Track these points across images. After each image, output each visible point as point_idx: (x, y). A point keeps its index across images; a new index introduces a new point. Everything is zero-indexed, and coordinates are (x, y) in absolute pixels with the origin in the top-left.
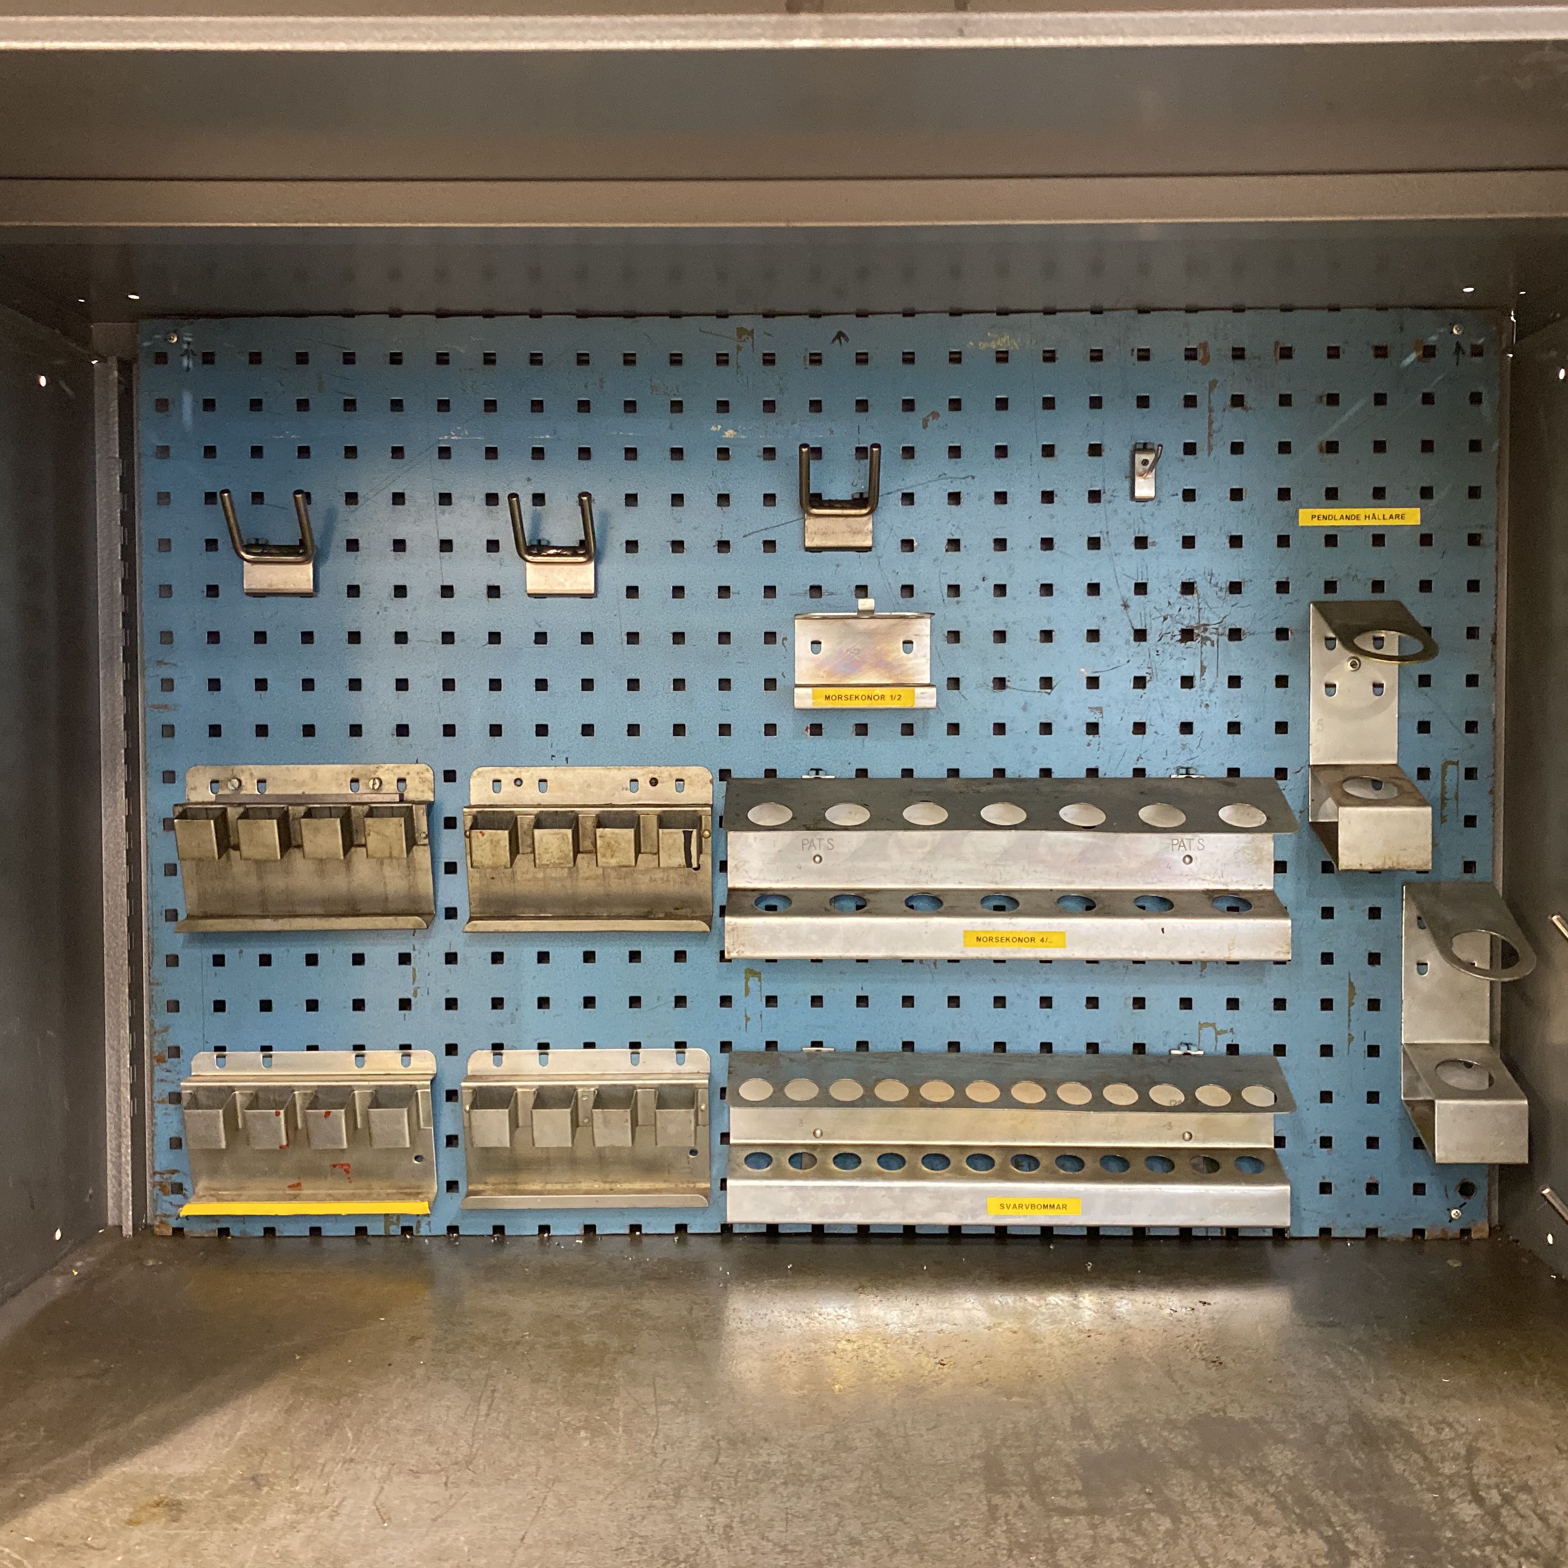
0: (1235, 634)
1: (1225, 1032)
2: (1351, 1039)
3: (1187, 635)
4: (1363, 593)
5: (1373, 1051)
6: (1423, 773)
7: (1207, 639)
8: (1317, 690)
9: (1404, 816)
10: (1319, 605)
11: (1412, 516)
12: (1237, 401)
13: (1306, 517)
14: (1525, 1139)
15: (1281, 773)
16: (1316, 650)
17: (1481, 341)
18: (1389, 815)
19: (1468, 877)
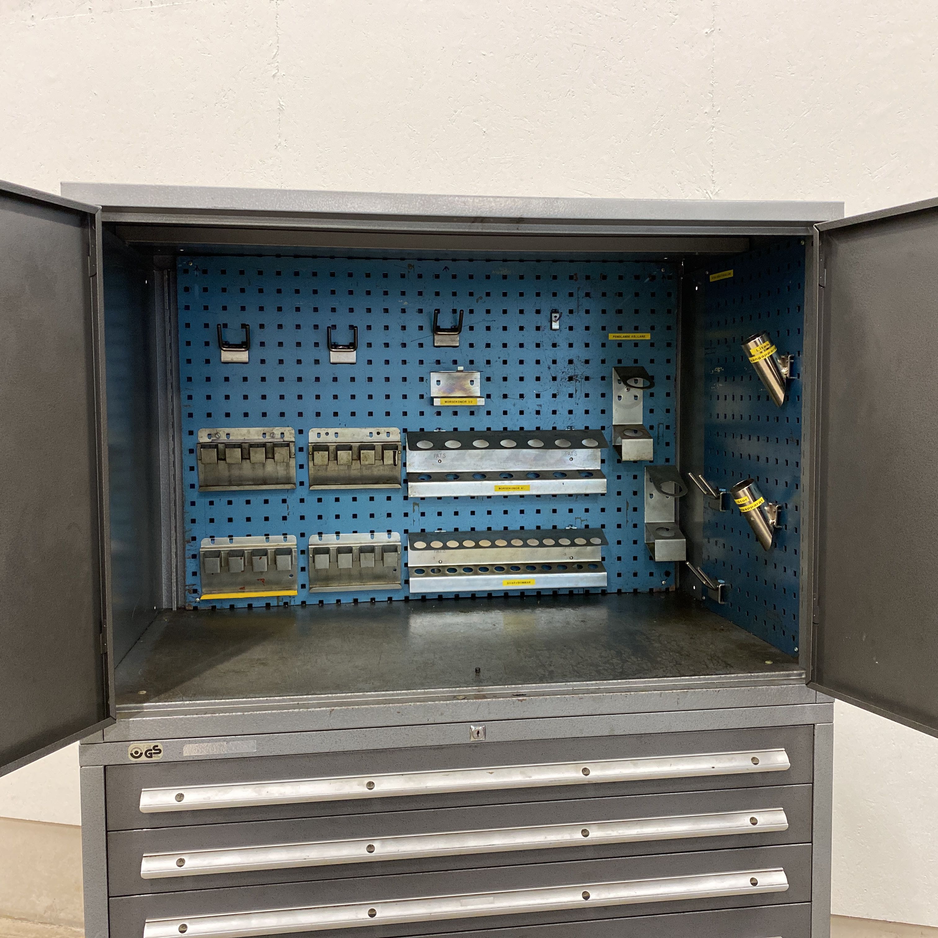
0: (587, 379)
1: (584, 520)
2: (627, 521)
3: (571, 379)
4: (632, 364)
5: (635, 526)
6: (652, 427)
7: (578, 380)
8: (615, 398)
9: (644, 442)
10: (616, 368)
11: (648, 336)
12: (587, 295)
13: (611, 337)
14: (685, 552)
15: (603, 428)
16: (615, 384)
17: (671, 274)
18: (639, 442)
19: (667, 464)
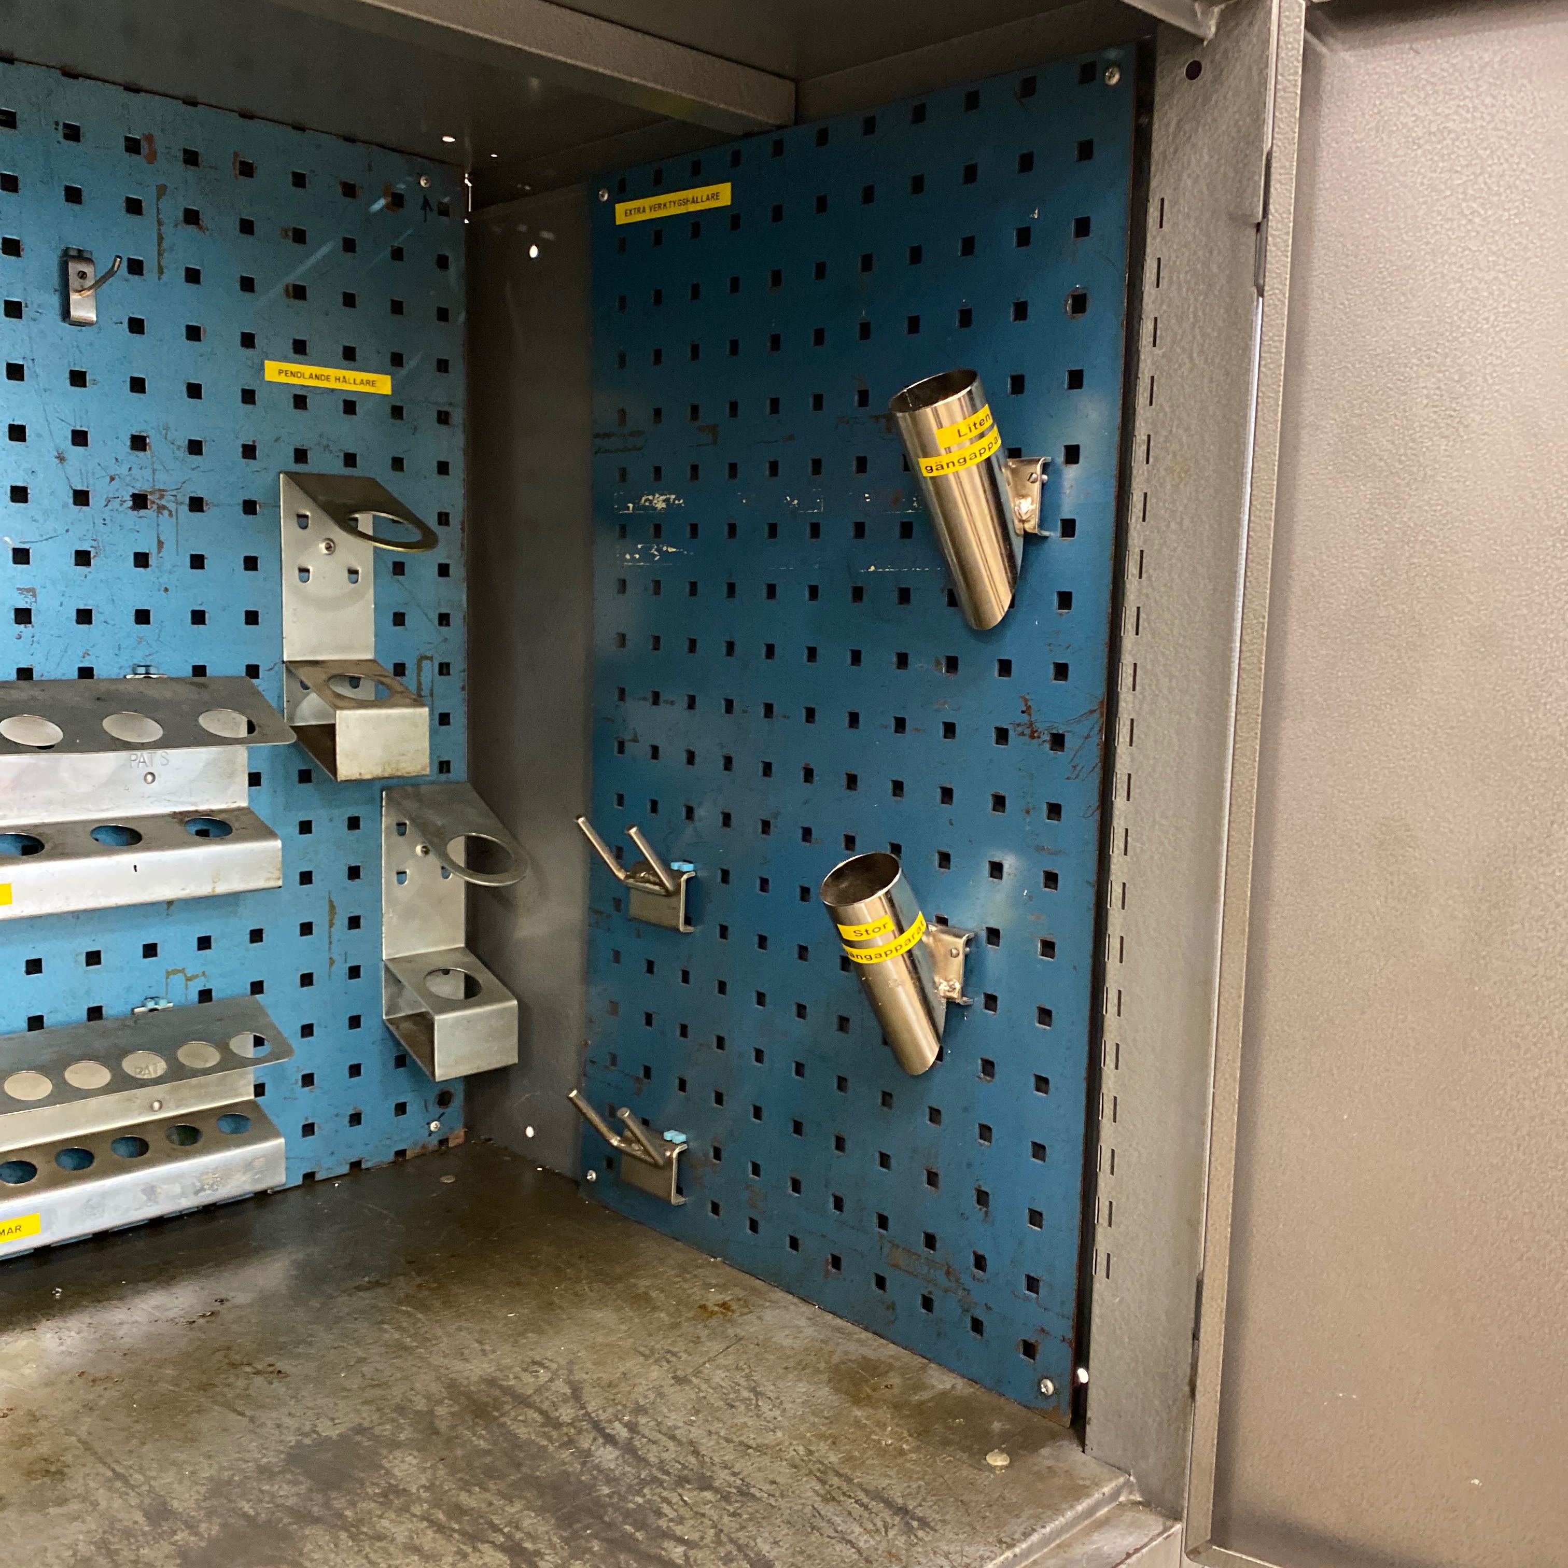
0: (196, 504)
1: (197, 976)
2: (332, 961)
3: (140, 501)
4: (336, 467)
5: (354, 972)
6: (400, 669)
7: (164, 507)
8: (290, 576)
9: (403, 718)
10: (290, 475)
11: (383, 385)
12: (192, 217)
13: (273, 371)
14: (514, 1039)
15: (253, 671)
16: (288, 529)
17: (446, 200)
18: (388, 717)
19: (443, 777)
